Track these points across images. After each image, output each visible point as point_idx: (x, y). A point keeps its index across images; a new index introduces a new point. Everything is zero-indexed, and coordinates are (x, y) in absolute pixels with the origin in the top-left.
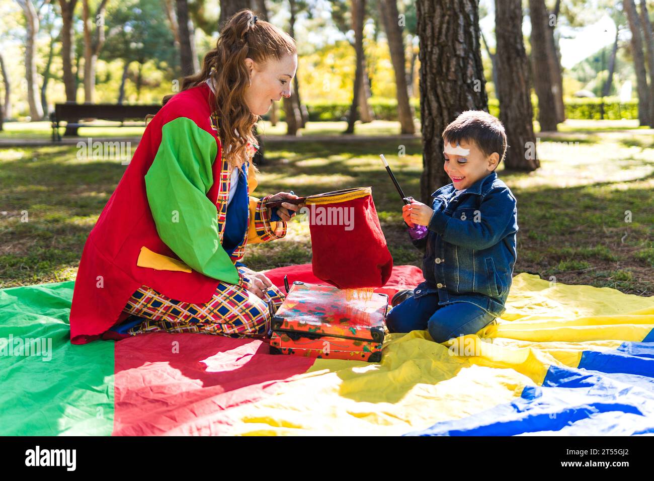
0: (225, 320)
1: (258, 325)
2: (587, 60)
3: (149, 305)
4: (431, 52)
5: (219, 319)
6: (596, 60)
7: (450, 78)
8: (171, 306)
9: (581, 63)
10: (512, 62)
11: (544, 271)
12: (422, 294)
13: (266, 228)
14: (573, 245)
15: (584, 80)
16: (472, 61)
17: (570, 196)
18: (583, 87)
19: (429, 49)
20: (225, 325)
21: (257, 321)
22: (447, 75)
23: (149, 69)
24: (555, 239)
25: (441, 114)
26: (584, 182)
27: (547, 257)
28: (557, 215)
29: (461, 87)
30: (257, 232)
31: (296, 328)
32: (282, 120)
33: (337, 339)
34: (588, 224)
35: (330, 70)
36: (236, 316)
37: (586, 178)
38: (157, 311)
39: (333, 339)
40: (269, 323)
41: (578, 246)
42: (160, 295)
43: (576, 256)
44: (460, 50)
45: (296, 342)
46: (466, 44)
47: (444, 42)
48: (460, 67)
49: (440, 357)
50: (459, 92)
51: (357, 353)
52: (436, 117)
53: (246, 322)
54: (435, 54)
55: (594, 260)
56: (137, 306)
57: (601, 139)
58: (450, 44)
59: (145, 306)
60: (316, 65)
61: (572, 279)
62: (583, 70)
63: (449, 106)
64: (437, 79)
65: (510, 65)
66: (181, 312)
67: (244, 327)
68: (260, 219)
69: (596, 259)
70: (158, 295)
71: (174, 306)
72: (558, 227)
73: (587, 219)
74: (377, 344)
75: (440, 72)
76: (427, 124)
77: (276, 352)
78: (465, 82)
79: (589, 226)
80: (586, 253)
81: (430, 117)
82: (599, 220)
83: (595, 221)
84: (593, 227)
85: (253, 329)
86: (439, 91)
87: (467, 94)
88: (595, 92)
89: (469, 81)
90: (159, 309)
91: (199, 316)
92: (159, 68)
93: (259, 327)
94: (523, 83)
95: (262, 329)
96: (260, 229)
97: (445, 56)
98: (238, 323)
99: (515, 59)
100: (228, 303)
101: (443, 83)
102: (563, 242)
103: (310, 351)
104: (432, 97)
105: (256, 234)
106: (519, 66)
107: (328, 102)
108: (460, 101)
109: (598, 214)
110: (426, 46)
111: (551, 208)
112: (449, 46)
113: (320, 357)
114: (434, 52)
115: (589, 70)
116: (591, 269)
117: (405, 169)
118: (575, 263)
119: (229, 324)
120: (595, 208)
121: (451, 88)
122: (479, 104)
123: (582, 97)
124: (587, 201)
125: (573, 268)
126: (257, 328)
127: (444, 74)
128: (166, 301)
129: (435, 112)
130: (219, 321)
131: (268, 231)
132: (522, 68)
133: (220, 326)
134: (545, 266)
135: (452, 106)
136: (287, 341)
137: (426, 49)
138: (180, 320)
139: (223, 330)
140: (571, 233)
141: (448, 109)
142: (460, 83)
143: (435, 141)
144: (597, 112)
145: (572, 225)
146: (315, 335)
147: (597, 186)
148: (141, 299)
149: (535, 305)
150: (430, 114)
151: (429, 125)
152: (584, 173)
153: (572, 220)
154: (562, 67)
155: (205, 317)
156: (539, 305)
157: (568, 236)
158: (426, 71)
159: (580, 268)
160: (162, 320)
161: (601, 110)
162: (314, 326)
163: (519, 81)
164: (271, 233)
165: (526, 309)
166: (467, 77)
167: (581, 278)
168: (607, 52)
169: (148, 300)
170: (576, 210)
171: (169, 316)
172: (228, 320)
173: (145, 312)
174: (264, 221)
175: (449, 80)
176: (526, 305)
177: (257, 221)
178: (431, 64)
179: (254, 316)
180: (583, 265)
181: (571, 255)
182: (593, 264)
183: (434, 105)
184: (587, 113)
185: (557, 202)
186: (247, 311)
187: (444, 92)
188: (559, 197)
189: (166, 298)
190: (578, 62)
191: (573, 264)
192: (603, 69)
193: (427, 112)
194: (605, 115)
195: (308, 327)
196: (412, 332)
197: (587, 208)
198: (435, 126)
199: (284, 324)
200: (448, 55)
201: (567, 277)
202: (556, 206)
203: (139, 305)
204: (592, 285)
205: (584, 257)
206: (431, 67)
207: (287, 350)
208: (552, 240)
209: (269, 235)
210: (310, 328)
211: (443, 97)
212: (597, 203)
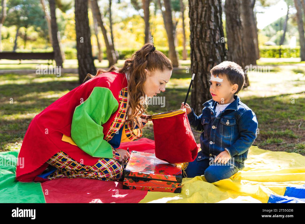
0: (99, 170)
1: (116, 174)
2: (271, 25)
3: (60, 160)
4: (197, 27)
5: (96, 170)
6: (276, 25)
7: (207, 40)
8: (72, 162)
9: (267, 26)
10: (234, 29)
11: (259, 144)
12: (202, 159)
13: (131, 132)
14: (273, 129)
15: (269, 36)
16: (218, 31)
17: (268, 102)
18: (269, 40)
19: (195, 25)
20: (100, 173)
21: (116, 172)
22: (205, 39)
23: (32, 31)
24: (263, 126)
25: (202, 60)
26: (274, 94)
27: (260, 136)
28: (263, 113)
29: (213, 45)
30: (127, 135)
31: (137, 176)
32: (105, 59)
33: (158, 181)
34: (279, 118)
35: (130, 31)
36: (105, 168)
37: (275, 92)
38: (64, 163)
39: (156, 181)
40: (121, 173)
41: (276, 130)
42: (67, 156)
43: (275, 136)
44: (212, 26)
45: (137, 183)
46: (215, 23)
47: (203, 21)
48: (212, 35)
49: (211, 190)
50: (211, 48)
51: (169, 188)
52: (199, 61)
53: (111, 172)
54: (198, 28)
55: (285, 138)
56: (54, 160)
57: (281, 69)
58: (207, 22)
59: (58, 160)
60: (122, 28)
61: (274, 148)
62: (269, 30)
63: (206, 55)
64: (200, 41)
65: (233, 31)
66: (76, 165)
67: (109, 174)
68: (128, 128)
69: (286, 137)
70: (65, 155)
71: (73, 161)
72: (264, 120)
73: (279, 115)
74: (179, 184)
75: (201, 38)
76: (194, 65)
77: (126, 188)
78: (214, 42)
79: (280, 119)
80: (280, 134)
81: (196, 62)
82: (286, 116)
83: (283, 116)
84: (282, 120)
85: (114, 176)
86: (201, 48)
87: (216, 49)
88: (276, 42)
89: (217, 42)
90: (65, 162)
91: (86, 167)
92: (36, 30)
93: (117, 174)
94: (240, 40)
95: (118, 176)
96: (128, 133)
97: (204, 28)
98: (106, 172)
99: (236, 27)
100: (101, 161)
101: (203, 43)
102: (267, 128)
103: (144, 188)
104: (197, 51)
105: (126, 136)
106: (238, 30)
107: (129, 49)
108: (212, 53)
109: (284, 112)
110: (194, 24)
111: (258, 109)
112: (206, 24)
113: (149, 190)
114: (198, 27)
115: (272, 30)
116: (284, 143)
117: (177, 87)
118: (276, 140)
119: (101, 172)
120: (282, 109)
121: (207, 46)
122: (222, 54)
123: (269, 45)
124: (278, 105)
125: (274, 142)
126: (116, 175)
127: (203, 38)
128: (69, 159)
129: (198, 59)
130: (96, 171)
131: (132, 134)
132: (240, 32)
133: (96, 174)
134: (259, 141)
135: (208, 55)
136: (132, 182)
137: (193, 25)
138: (75, 169)
139: (98, 175)
140: (271, 123)
141: (206, 57)
142: (212, 43)
143: (199, 74)
144: (277, 53)
145: (271, 118)
146: (146, 179)
147: (282, 96)
148: (56, 157)
149: (258, 162)
150: (196, 60)
151: (195, 66)
152: (274, 89)
153: (271, 115)
154: (258, 29)
155: (89, 168)
156: (259, 162)
157: (269, 125)
158: (194, 37)
159: (278, 142)
160: (66, 168)
161: (280, 53)
162: (146, 174)
163: (238, 39)
164: (134, 135)
165: (252, 165)
166: (216, 40)
167: (279, 147)
168: (283, 20)
169: (60, 157)
170: (272, 110)
171: (70, 166)
172: (101, 170)
173: (57, 163)
174: (129, 128)
175: (206, 42)
176: (252, 163)
177: (126, 129)
178: (197, 33)
179: (114, 169)
180: (280, 140)
181: (273, 135)
182: (285, 140)
183: (198, 55)
184: (272, 54)
185: (261, 105)
186: (111, 166)
187: (203, 48)
188: (262, 103)
189: (69, 157)
190: (266, 25)
191: (274, 140)
192: (281, 30)
193: (194, 59)
194: (281, 55)
195: (143, 175)
196: (196, 177)
197: (278, 109)
198: (199, 66)
199: (130, 173)
200: (206, 28)
201: (272, 147)
202: (261, 108)
203: (55, 160)
204: (285, 151)
205: (279, 136)
206: (197, 35)
207: (132, 187)
208: (261, 127)
209: (133, 136)
210: (144, 176)
211: (203, 50)
212: (283, 106)
